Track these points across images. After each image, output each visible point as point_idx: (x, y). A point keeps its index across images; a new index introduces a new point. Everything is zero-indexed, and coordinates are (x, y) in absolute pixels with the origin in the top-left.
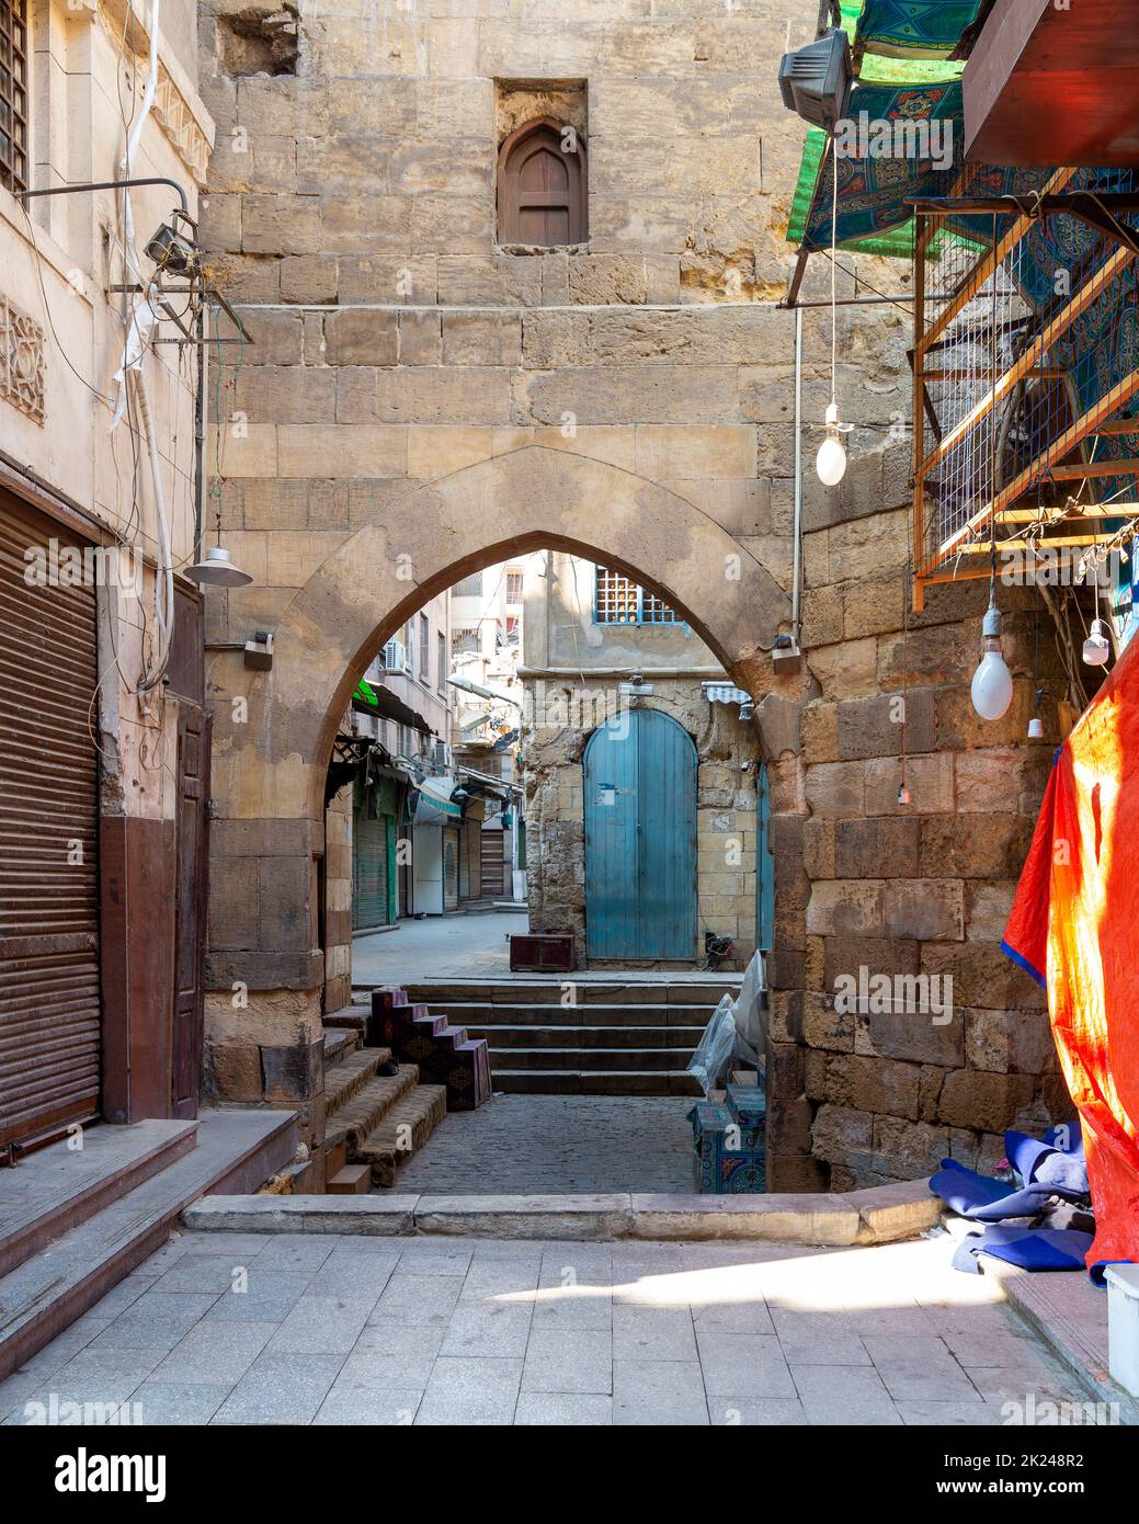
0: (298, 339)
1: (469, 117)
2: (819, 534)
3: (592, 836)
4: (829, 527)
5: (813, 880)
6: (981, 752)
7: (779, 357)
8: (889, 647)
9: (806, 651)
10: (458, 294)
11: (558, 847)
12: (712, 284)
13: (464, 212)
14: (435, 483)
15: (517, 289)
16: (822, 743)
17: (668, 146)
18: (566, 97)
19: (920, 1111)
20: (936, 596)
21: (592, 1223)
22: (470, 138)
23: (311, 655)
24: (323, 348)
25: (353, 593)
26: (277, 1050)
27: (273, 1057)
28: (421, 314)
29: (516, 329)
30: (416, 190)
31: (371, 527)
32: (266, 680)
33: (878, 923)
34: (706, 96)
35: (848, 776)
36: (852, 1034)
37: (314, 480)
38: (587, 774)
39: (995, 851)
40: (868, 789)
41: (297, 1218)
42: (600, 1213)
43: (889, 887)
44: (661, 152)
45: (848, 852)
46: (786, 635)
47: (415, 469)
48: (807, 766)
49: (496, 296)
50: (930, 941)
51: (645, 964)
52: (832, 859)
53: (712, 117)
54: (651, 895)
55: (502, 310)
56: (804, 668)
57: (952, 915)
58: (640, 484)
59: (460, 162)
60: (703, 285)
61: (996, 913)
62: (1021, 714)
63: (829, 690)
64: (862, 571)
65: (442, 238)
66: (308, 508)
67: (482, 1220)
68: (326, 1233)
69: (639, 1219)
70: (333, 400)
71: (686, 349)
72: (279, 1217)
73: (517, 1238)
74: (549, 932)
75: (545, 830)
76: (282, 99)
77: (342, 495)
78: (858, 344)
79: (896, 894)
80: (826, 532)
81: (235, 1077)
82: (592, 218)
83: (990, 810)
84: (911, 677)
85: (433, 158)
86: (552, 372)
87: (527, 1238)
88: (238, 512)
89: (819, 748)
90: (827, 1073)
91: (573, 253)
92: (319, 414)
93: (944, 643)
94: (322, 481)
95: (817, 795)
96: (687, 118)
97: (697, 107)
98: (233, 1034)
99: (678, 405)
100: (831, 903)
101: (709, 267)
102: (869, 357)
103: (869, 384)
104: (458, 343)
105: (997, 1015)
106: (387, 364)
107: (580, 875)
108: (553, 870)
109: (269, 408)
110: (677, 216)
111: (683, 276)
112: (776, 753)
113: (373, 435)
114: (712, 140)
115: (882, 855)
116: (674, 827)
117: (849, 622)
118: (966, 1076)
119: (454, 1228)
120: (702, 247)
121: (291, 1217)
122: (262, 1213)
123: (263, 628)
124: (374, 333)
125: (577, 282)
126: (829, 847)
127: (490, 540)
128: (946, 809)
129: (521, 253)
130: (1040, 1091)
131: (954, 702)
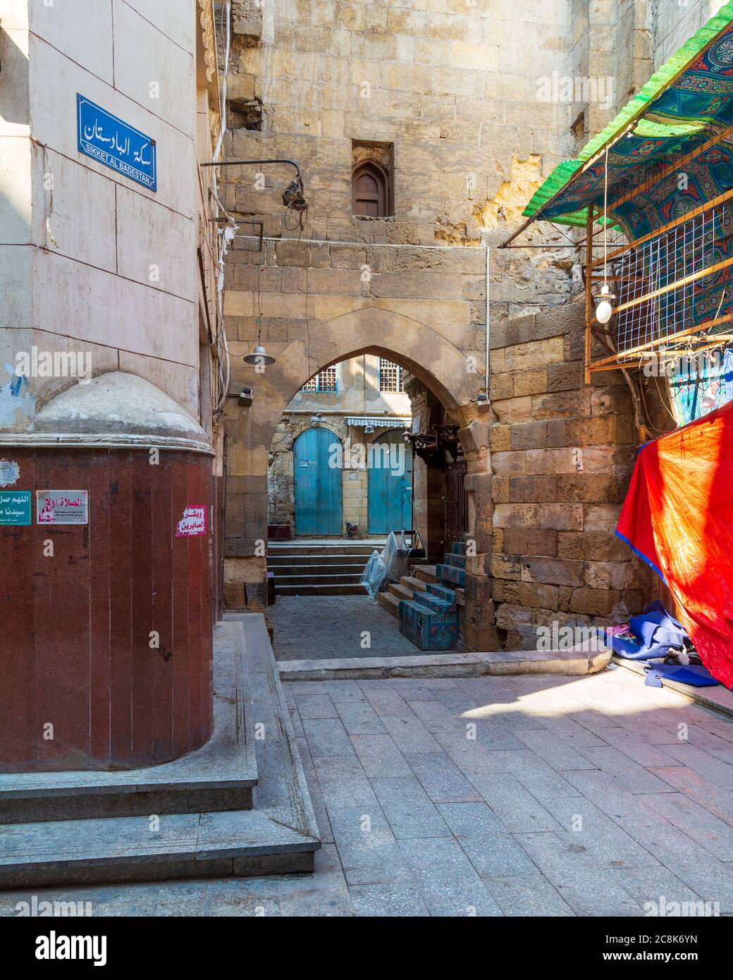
0: (263, 254)
1: (341, 156)
2: (499, 350)
3: (298, 482)
4: (504, 347)
5: (496, 504)
6: (592, 447)
7: (479, 271)
8: (540, 400)
9: (491, 402)
10: (336, 236)
11: (283, 487)
12: (447, 238)
13: (339, 199)
14: (327, 322)
15: (362, 235)
16: (501, 443)
17: (429, 175)
18: (381, 151)
19: (559, 607)
20: (566, 378)
21: (470, 669)
22: (341, 165)
23: (269, 400)
24: (275, 258)
25: (289, 371)
26: (253, 585)
27: (251, 588)
28: (320, 245)
29: (364, 253)
30: (317, 188)
31: (297, 341)
32: (248, 411)
33: (535, 523)
34: (445, 154)
35: (516, 457)
36: (520, 572)
37: (271, 318)
38: (295, 455)
39: (600, 491)
40: (528, 464)
41: (333, 672)
42: (474, 664)
43: (540, 507)
44: (426, 178)
45: (517, 491)
46: (483, 395)
47: (318, 315)
48: (492, 453)
49: (354, 238)
50: (564, 531)
51: (320, 537)
52: (508, 494)
53: (448, 163)
54: (323, 507)
55: (358, 244)
56: (491, 409)
57: (576, 519)
58: (419, 326)
59: (337, 176)
60: (444, 238)
61: (600, 518)
62: (613, 430)
63: (505, 418)
64: (524, 367)
65: (328, 210)
66: (268, 331)
67: (420, 669)
68: (346, 679)
69: (492, 666)
70: (280, 282)
71: (439, 266)
72: (324, 672)
73: (436, 677)
74: (279, 523)
75: (277, 480)
76: (254, 141)
77: (284, 326)
78: (512, 267)
79: (544, 510)
80: (503, 349)
81: (233, 598)
82: (396, 205)
83: (597, 473)
84: (552, 414)
85: (324, 174)
86: (380, 274)
87: (441, 677)
88: (235, 332)
89: (499, 445)
90: (505, 590)
91: (387, 221)
92: (274, 288)
93: (571, 399)
94: (275, 319)
95: (498, 466)
96: (437, 163)
97: (441, 159)
98: (232, 577)
99: (436, 291)
100: (508, 513)
101: (447, 230)
102: (517, 273)
103: (517, 286)
104: (338, 259)
105: (603, 564)
106: (305, 266)
107: (292, 499)
108: (281, 496)
109: (250, 284)
110: (433, 207)
111: (436, 233)
112: (478, 447)
113: (299, 299)
114: (448, 174)
115: (536, 493)
116: (333, 478)
117: (516, 389)
118: (586, 592)
119: (407, 674)
120: (444, 221)
121: (330, 672)
122: (315, 671)
123: (248, 387)
124: (299, 252)
125: (389, 234)
126: (506, 489)
127: (352, 349)
128: (572, 472)
129: (364, 219)
130: (622, 597)
131: (576, 425)
